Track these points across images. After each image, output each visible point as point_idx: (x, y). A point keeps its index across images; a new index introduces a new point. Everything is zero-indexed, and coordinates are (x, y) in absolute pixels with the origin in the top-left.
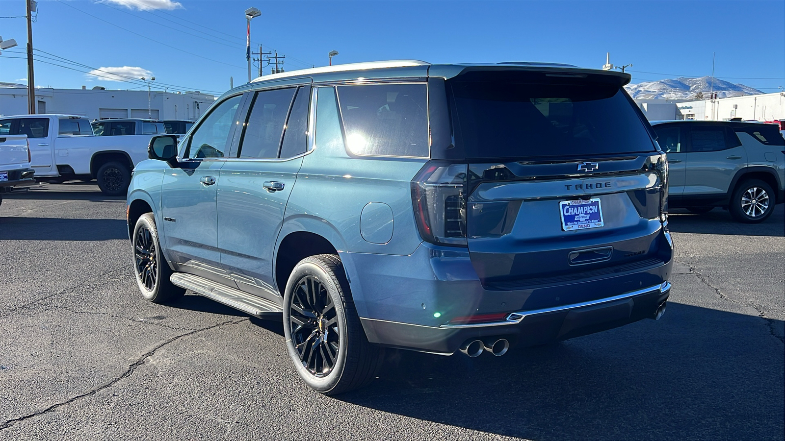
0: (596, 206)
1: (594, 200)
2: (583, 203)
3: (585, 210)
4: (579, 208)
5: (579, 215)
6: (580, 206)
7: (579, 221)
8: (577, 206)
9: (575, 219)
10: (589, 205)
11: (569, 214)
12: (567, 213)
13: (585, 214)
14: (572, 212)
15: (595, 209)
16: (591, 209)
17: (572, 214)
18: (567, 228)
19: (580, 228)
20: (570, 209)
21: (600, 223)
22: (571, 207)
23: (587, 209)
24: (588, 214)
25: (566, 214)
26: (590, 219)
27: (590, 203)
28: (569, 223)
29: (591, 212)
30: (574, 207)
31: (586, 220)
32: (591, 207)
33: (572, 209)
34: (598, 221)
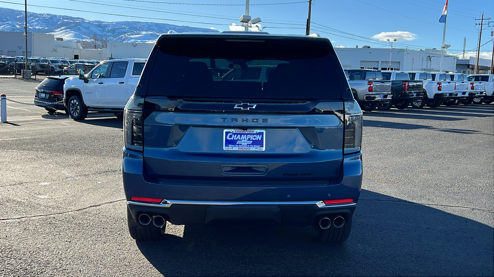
0: (261, 136)
1: (258, 131)
2: (247, 132)
3: (248, 137)
4: (243, 136)
5: (241, 140)
6: (244, 134)
7: (241, 144)
8: (241, 134)
9: (237, 143)
10: (254, 134)
11: (232, 139)
12: (230, 138)
13: (247, 140)
14: (234, 137)
15: (259, 138)
16: (255, 137)
17: (235, 139)
18: (227, 149)
19: (239, 150)
20: (233, 135)
21: (261, 148)
22: (234, 134)
23: (252, 137)
24: (251, 140)
25: (228, 138)
26: (253, 144)
27: (254, 132)
28: (230, 145)
29: (254, 139)
30: (237, 134)
31: (248, 145)
32: (254, 136)
33: (236, 135)
34: (260, 147)
